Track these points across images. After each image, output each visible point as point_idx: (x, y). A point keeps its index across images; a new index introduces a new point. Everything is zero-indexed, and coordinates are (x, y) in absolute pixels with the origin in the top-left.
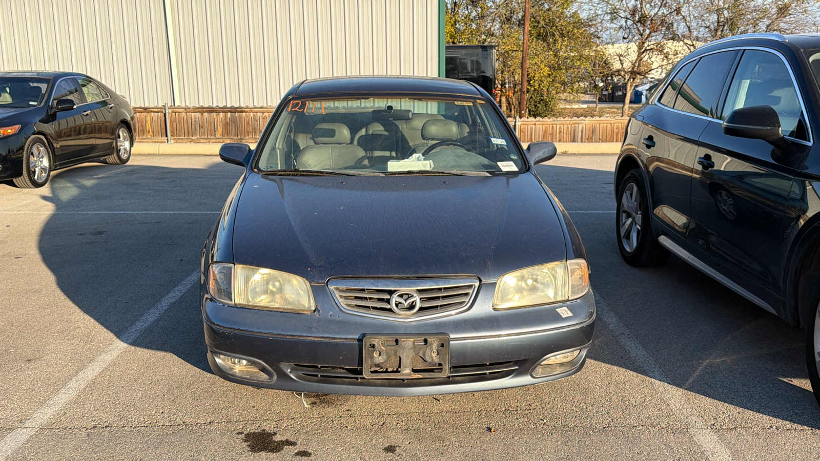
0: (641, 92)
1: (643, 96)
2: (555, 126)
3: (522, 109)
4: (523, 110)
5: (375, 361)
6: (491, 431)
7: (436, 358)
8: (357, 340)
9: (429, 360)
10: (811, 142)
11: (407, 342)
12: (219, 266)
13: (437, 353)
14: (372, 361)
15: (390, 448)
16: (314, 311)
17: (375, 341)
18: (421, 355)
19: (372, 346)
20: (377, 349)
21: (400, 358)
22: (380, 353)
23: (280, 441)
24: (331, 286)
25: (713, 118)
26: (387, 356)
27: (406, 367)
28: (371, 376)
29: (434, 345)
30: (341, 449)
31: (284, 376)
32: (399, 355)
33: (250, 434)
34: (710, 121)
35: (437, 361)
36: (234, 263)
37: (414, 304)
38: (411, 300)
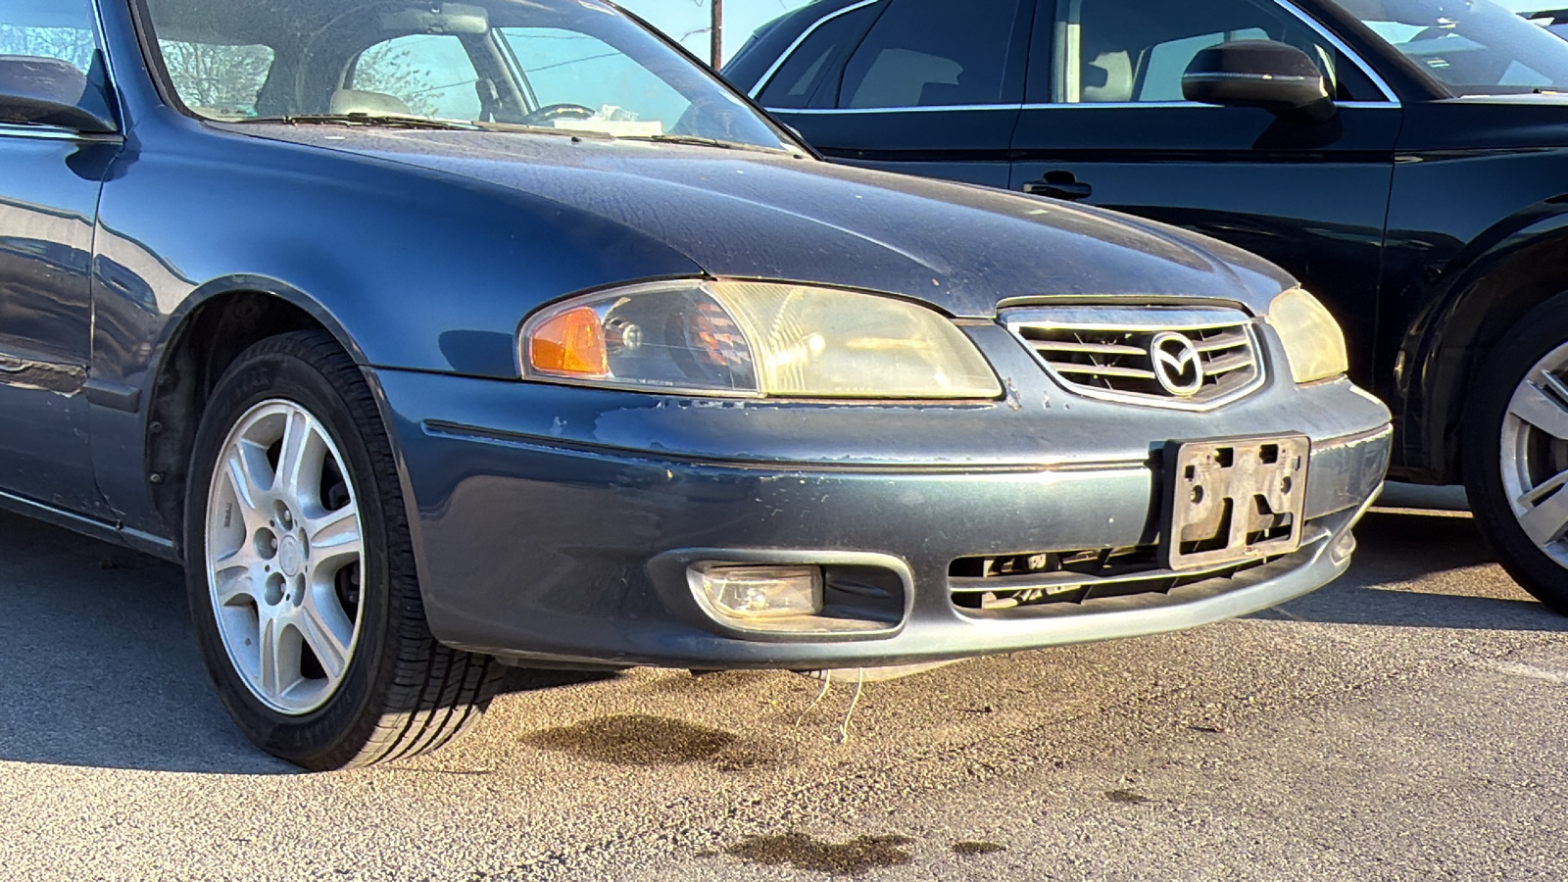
5: (1192, 516)
6: (1214, 731)
7: (1287, 498)
8: (1148, 464)
9: (1275, 507)
10: (1394, 102)
11: (1248, 457)
12: (617, 299)
13: (1288, 482)
14: (1186, 519)
15: (1118, 796)
16: (1002, 398)
17: (1196, 457)
18: (1265, 493)
19: (1190, 472)
20: (1197, 482)
21: (1229, 503)
22: (1199, 491)
23: (852, 842)
24: (1014, 327)
25: (1024, 103)
26: (1214, 499)
27: (1238, 530)
28: (1180, 564)
29: (1288, 462)
30: (1030, 821)
31: (933, 607)
32: (1230, 496)
33: (735, 851)
34: (1020, 110)
35: (1286, 509)
36: (706, 277)
37: (1190, 365)
38: (1185, 357)
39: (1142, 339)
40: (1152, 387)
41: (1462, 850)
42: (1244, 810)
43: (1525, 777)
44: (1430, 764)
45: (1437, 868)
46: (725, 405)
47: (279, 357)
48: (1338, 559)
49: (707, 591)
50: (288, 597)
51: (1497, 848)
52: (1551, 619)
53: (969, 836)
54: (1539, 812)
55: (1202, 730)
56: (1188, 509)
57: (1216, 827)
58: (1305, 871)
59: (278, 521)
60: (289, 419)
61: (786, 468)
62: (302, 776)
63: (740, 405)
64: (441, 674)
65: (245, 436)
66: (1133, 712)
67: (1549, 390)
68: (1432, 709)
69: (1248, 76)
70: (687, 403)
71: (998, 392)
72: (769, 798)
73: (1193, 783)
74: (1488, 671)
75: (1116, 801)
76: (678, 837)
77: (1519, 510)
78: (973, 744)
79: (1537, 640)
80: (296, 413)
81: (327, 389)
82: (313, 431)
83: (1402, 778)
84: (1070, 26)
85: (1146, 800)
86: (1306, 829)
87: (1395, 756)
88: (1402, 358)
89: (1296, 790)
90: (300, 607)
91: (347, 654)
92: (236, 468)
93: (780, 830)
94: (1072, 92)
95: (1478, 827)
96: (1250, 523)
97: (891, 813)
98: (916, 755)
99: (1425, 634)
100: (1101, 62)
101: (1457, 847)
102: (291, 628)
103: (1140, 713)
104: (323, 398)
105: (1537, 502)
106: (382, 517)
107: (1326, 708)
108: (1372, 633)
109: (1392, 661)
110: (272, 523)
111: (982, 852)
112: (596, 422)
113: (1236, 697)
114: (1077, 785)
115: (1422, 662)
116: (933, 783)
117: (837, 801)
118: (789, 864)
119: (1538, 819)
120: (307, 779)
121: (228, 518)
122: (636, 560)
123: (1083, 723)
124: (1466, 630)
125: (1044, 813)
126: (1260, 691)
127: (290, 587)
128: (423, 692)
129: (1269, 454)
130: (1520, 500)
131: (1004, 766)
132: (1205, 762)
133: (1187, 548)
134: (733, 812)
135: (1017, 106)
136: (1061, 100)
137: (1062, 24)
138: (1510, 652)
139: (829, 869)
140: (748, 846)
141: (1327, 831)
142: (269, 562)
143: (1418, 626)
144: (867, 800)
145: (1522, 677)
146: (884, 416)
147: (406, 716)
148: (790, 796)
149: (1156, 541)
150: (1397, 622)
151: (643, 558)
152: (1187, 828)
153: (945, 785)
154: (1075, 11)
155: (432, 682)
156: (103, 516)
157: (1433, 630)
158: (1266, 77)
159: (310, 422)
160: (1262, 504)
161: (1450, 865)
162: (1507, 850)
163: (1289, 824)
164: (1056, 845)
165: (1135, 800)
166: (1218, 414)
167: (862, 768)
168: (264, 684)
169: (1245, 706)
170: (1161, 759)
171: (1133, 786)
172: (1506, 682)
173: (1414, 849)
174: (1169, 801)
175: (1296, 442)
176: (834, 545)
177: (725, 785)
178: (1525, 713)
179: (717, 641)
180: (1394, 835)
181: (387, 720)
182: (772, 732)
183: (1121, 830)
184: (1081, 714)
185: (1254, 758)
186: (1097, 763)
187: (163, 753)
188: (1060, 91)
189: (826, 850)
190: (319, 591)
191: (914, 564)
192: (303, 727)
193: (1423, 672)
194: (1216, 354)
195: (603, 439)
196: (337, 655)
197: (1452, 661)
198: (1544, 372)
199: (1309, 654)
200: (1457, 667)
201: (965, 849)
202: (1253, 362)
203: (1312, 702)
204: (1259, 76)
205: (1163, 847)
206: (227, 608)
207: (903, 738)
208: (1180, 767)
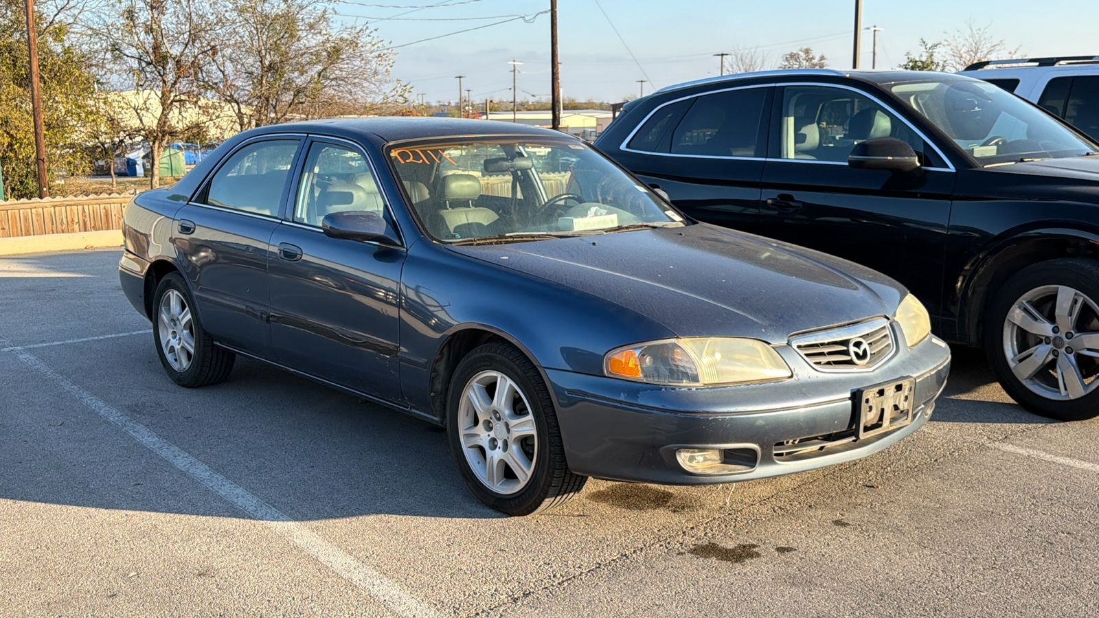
0: (134, 160)
1: (137, 166)
2: (86, 207)
3: (43, 185)
4: (45, 187)
5: (868, 417)
6: (873, 487)
7: (906, 404)
8: (850, 399)
9: (901, 407)
10: (952, 169)
11: (890, 390)
12: (643, 347)
13: (906, 398)
14: (866, 419)
15: (837, 523)
16: (792, 376)
17: (870, 395)
18: (897, 403)
19: (867, 401)
20: (870, 404)
21: (883, 410)
22: (871, 408)
23: (736, 547)
24: (794, 346)
25: (767, 157)
26: (877, 409)
27: (886, 419)
28: (863, 436)
29: (907, 389)
30: (804, 536)
31: (768, 460)
32: (883, 407)
33: (691, 552)
34: (765, 161)
35: (906, 407)
36: (678, 337)
37: (865, 351)
38: (862, 348)
39: (845, 343)
40: (850, 362)
41: (979, 548)
42: (890, 529)
43: (1007, 510)
44: (967, 504)
45: (969, 556)
46: (688, 389)
47: (494, 355)
48: (926, 415)
49: (683, 459)
50: (499, 448)
51: (994, 546)
52: (1026, 415)
53: (782, 544)
54: (1011, 528)
55: (869, 486)
56: (866, 415)
57: (879, 538)
58: (916, 559)
59: (493, 417)
60: (499, 380)
61: (713, 415)
62: (509, 518)
63: (694, 389)
64: (568, 481)
65: (477, 382)
66: (837, 477)
67: (1025, 310)
68: (969, 472)
69: (881, 158)
70: (673, 389)
71: (790, 374)
72: (697, 526)
73: (867, 515)
74: (995, 449)
75: (837, 525)
76: (667, 545)
77: (1012, 364)
78: (772, 496)
79: (1019, 429)
80: (502, 377)
81: (519, 371)
82: (510, 385)
83: (956, 511)
84: (789, 118)
85: (849, 525)
86: (916, 538)
87: (952, 500)
88: (961, 279)
89: (911, 519)
90: (506, 453)
91: (530, 473)
92: (473, 394)
93: (705, 542)
94: (790, 152)
95: (986, 536)
96: (891, 415)
97: (747, 532)
98: (750, 502)
99: (967, 427)
100: (804, 130)
101: (977, 546)
102: (501, 461)
103: (841, 478)
104: (517, 374)
105: (1020, 361)
106: (545, 423)
107: (922, 473)
108: (942, 427)
109: (951, 444)
110: (491, 418)
111: (787, 551)
112: (639, 395)
113: (882, 468)
114: (820, 517)
115: (965, 444)
116: (761, 517)
117: (724, 527)
118: (715, 559)
119: (1011, 531)
120: (513, 519)
121: (468, 412)
122: (655, 447)
123: (817, 483)
124: (986, 424)
125: (809, 532)
126: (892, 464)
127: (500, 443)
128: (561, 488)
129: (899, 388)
130: (1012, 360)
131: (788, 507)
132: (872, 505)
133: (866, 429)
134: (684, 533)
135: (763, 159)
136: (785, 157)
137: (786, 118)
138: (1006, 437)
139: (730, 560)
140: (695, 550)
141: (925, 539)
142: (490, 433)
143: (964, 422)
144: (735, 526)
145: (1010, 453)
146: (748, 389)
147: (553, 499)
148: (705, 525)
149: (854, 427)
150: (954, 420)
151: (660, 447)
152: (868, 539)
153: (765, 518)
154: (792, 109)
155: (564, 484)
156: (403, 404)
157: (970, 424)
158: (890, 158)
159: (509, 382)
160: (896, 407)
161: (974, 555)
162: (997, 548)
163: (909, 536)
164: (816, 547)
165: (845, 525)
166: (877, 371)
167: (730, 510)
168: (489, 480)
169: (887, 473)
170: (853, 503)
171: (843, 518)
172: (1002, 456)
173: (960, 547)
174: (859, 525)
175: (910, 381)
176: (732, 442)
177: (677, 520)
178: (1010, 474)
179: (687, 476)
180: (952, 540)
181: (547, 500)
182: (688, 491)
183: (841, 540)
184: (815, 478)
185: (892, 502)
186: (826, 505)
187: (449, 508)
188: (785, 153)
189: (726, 551)
190: (514, 448)
191: (761, 446)
192: (509, 500)
193: (966, 451)
194: (875, 342)
195: (640, 402)
196: (524, 473)
197: (979, 444)
198: (1024, 301)
199: (913, 440)
200: (981, 447)
201: (781, 550)
202: (890, 342)
203: (916, 470)
204: (886, 158)
205: (859, 548)
206: (469, 449)
207: (742, 493)
208: (861, 507)
